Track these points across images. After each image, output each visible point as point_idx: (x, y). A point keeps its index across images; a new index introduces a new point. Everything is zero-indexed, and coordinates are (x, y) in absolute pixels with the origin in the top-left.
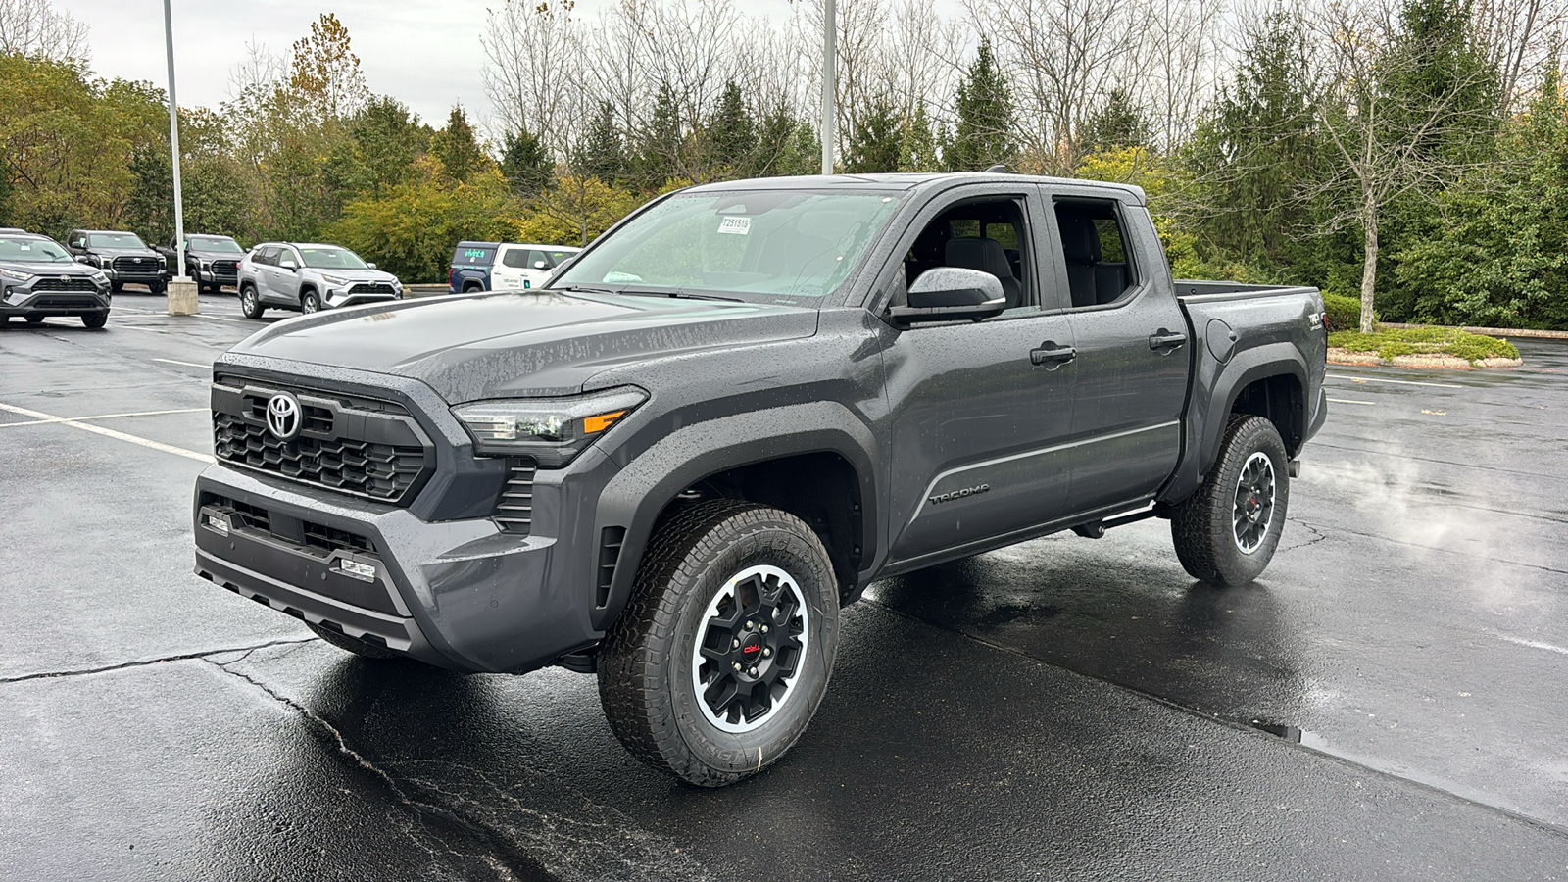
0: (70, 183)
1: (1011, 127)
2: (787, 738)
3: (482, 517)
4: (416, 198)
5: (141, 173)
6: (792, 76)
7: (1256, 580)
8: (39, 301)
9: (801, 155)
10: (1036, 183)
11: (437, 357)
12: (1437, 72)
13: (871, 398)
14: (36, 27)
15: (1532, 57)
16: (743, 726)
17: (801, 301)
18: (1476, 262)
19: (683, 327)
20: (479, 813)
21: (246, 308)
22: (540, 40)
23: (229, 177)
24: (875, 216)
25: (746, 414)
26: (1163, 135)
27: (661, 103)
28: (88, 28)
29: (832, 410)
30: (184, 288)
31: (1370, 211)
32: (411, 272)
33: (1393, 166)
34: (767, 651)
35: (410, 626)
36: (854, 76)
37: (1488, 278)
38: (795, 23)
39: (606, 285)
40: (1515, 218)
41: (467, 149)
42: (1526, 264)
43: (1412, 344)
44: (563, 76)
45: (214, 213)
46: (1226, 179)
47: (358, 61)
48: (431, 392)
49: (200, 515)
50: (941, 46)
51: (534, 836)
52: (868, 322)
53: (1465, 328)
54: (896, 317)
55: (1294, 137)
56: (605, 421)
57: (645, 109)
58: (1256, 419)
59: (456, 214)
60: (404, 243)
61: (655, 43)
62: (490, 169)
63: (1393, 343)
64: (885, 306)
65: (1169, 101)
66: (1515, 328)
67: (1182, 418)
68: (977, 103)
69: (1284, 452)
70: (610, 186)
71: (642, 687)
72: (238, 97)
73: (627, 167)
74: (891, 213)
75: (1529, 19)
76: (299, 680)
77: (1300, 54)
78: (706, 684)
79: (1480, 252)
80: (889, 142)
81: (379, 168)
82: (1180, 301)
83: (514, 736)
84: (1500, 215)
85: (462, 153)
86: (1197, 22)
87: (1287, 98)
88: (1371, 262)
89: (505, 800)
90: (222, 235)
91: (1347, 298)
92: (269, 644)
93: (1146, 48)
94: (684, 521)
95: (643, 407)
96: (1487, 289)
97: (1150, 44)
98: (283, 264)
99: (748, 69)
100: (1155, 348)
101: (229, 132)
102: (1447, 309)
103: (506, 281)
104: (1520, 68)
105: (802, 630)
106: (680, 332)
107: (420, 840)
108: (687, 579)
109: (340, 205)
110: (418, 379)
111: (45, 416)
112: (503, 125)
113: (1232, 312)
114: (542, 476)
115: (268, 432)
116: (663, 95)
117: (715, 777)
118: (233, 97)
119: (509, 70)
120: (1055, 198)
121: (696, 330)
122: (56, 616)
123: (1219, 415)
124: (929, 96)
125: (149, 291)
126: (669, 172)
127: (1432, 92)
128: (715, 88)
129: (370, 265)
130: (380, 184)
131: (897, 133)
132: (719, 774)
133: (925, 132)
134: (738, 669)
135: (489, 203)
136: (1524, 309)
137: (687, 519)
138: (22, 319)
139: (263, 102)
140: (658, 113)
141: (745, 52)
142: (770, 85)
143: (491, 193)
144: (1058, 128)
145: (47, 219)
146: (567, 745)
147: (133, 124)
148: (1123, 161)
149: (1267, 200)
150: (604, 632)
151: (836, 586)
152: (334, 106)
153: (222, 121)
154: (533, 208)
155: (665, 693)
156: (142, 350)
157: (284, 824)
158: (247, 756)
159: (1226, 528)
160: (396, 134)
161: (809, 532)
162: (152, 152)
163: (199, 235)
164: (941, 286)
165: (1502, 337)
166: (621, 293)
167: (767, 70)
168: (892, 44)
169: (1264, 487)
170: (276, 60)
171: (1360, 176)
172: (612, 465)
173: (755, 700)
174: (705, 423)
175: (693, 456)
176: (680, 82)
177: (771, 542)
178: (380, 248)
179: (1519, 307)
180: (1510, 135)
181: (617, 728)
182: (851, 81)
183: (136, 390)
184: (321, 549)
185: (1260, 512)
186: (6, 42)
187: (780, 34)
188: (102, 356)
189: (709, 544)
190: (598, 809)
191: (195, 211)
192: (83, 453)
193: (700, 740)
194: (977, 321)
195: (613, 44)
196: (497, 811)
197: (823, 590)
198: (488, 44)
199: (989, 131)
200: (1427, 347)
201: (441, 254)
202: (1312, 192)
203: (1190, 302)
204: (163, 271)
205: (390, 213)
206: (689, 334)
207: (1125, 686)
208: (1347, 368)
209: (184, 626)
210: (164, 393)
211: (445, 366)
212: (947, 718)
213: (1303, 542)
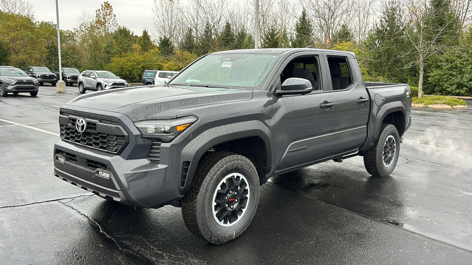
0: (28, 52)
1: (312, 36)
2: (243, 228)
3: (144, 158)
4: (132, 57)
5: (49, 49)
6: (246, 20)
7: (390, 175)
8: (17, 88)
9: (249, 44)
10: (322, 51)
11: (130, 106)
12: (441, 19)
13: (270, 119)
14: (18, 6)
15: (469, 15)
16: (228, 225)
17: (247, 88)
18: (453, 76)
19: (209, 97)
20: (144, 253)
21: (80, 90)
22: (170, 9)
23: (76, 51)
24: (271, 61)
25: (230, 125)
26: (358, 38)
27: (206, 29)
28: (34, 6)
29: (257, 123)
30: (61, 84)
31: (421, 61)
32: (131, 79)
33: (428, 47)
34: (236, 200)
35: (121, 193)
36: (264, 20)
37: (457, 81)
38: (247, 5)
39: (186, 83)
40: (465, 63)
41: (148, 42)
42: (468, 77)
43: (434, 101)
44: (177, 20)
45: (71, 61)
46: (377, 51)
47: (115, 16)
48: (128, 118)
49: (55, 157)
50: (291, 11)
51: (161, 261)
52: (269, 95)
53: (450, 96)
54: (278, 93)
55: (398, 38)
56: (184, 127)
57: (202, 30)
58: (390, 125)
59: (144, 62)
60: (129, 70)
61: (204, 10)
62: (155, 48)
63: (428, 101)
64: (274, 90)
65: (360, 28)
66: (464, 96)
67: (367, 124)
68: (302, 28)
69: (398, 135)
70: (191, 53)
71: (196, 213)
72: (79, 27)
73: (196, 48)
74: (276, 61)
75: (468, 3)
76: (88, 208)
77: (399, 14)
78: (217, 211)
79: (454, 73)
80: (275, 40)
81: (121, 48)
82: (366, 88)
83: (156, 227)
84: (460, 62)
85: (147, 43)
86: (368, 4)
87: (395, 27)
88: (421, 76)
89: (152, 248)
90: (74, 68)
91: (414, 87)
92: (80, 196)
93: (353, 12)
94: (210, 159)
95: (196, 123)
96: (456, 84)
97: (354, 11)
98: (91, 77)
99: (232, 18)
100: (359, 103)
101: (76, 37)
102: (444, 91)
103: (159, 82)
104: (465, 18)
105: (248, 193)
106: (208, 98)
107: (124, 262)
108: (210, 178)
109: (109, 59)
110: (123, 114)
111: (16, 123)
112: (159, 35)
113: (383, 92)
114: (163, 145)
115: (76, 130)
116: (207, 26)
117: (220, 241)
118: (77, 27)
119: (161, 19)
120: (327, 56)
121: (214, 98)
122: (13, 187)
123: (378, 124)
124: (287, 26)
125: (51, 85)
126: (209, 49)
127: (440, 25)
128: (223, 24)
129: (118, 77)
130: (122, 53)
131: (278, 37)
132: (221, 240)
133: (286, 37)
134: (227, 206)
135: (155, 58)
136: (467, 90)
137: (211, 158)
138: (12, 93)
139: (86, 28)
140: (205, 31)
141: (232, 13)
142: (239, 23)
143: (155, 56)
144: (326, 36)
145: (21, 63)
146: (172, 230)
147: (47, 34)
148: (346, 46)
149: (389, 58)
150: (183, 195)
151: (258, 179)
152: (108, 29)
153: (74, 34)
154: (167, 60)
155: (203, 214)
156: (48, 103)
157: (80, 257)
158: (70, 234)
159: (381, 159)
160: (127, 38)
161: (250, 162)
162: (53, 43)
163: (67, 68)
164: (292, 84)
165: (461, 99)
166: (191, 86)
167: (239, 18)
168: (276, 11)
169: (392, 146)
170: (90, 16)
171: (418, 50)
172: (187, 140)
173: (232, 216)
174: (216, 127)
175: (212, 138)
176: (212, 22)
177: (238, 165)
178: (122, 72)
179: (466, 90)
180: (463, 38)
181: (188, 226)
182: (264, 22)
183: (44, 115)
184: (93, 168)
185: (391, 154)
186: (9, 10)
187: (242, 8)
188: (35, 105)
189: (218, 166)
190: (182, 252)
191: (66, 61)
192: (26, 135)
193: (215, 229)
194: (303, 95)
195: (192, 11)
196: (149, 252)
197: (254, 181)
198: (154, 11)
199: (305, 37)
200: (438, 102)
201: (140, 74)
202: (403, 55)
203: (370, 89)
204: (56, 79)
205: (124, 61)
206: (211, 99)
207: (350, 210)
208: (414, 108)
209: (53, 190)
210: (53, 116)
211: (132, 109)
212: (294, 221)
213: (404, 163)
